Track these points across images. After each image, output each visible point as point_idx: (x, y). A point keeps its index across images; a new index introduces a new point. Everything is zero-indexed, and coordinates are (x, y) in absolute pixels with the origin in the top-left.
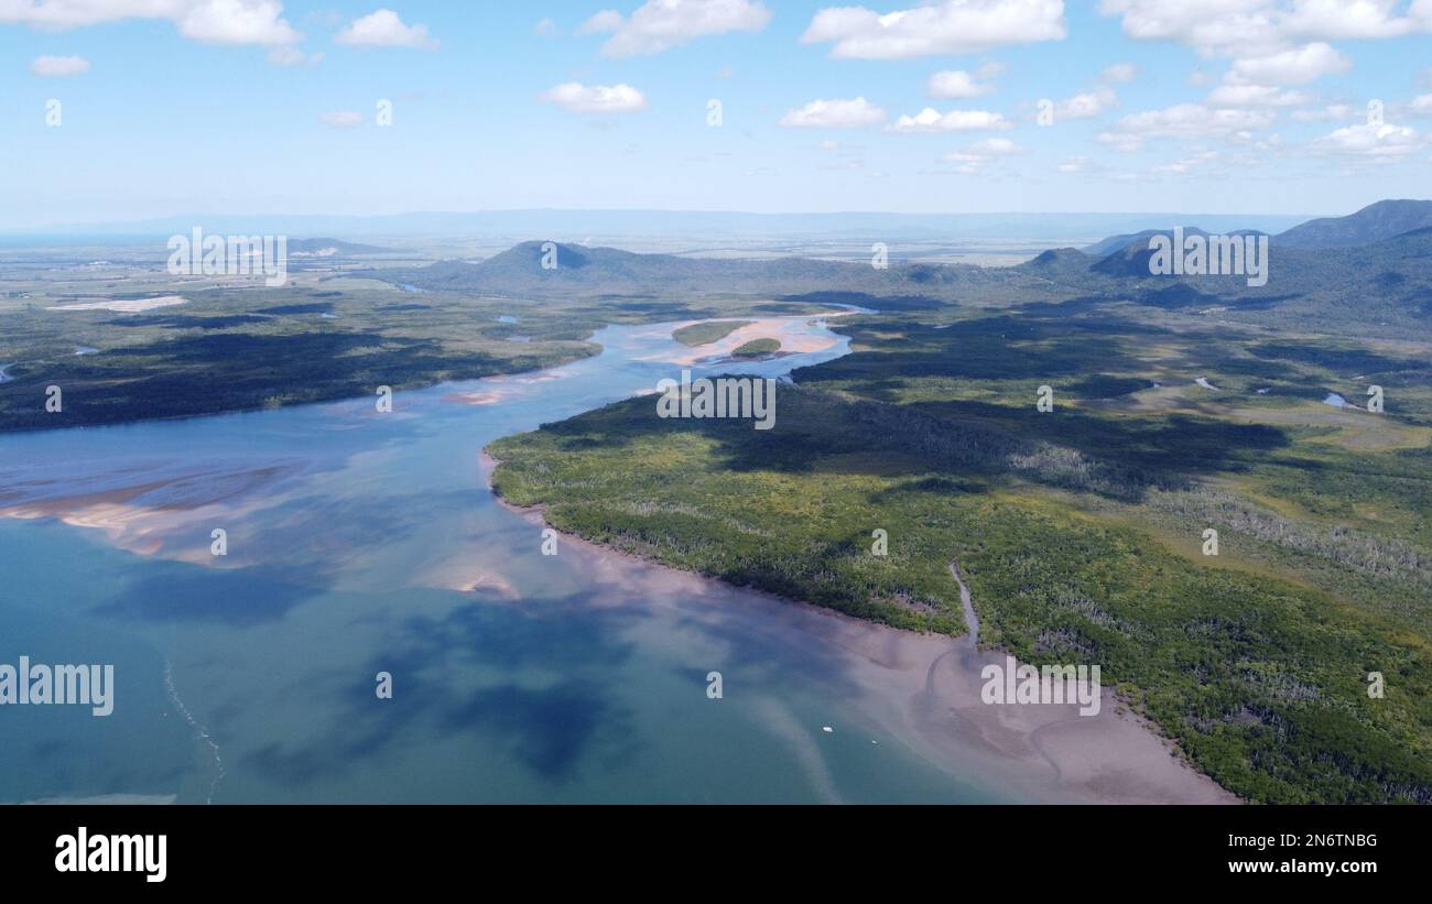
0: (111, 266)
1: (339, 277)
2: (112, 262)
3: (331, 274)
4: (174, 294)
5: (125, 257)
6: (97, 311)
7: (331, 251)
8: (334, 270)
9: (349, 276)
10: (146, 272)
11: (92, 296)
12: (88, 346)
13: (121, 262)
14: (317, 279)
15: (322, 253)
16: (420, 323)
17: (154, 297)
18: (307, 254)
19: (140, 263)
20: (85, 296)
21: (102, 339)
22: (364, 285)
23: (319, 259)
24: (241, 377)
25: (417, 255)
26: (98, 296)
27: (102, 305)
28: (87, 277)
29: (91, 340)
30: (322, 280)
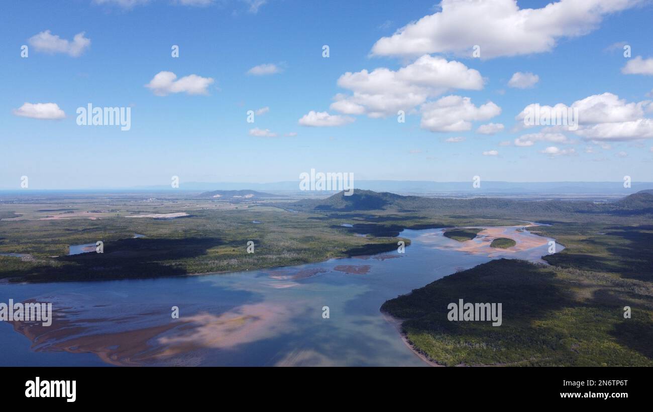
0: (157, 200)
1: (257, 206)
2: (158, 199)
3: (253, 205)
4: (182, 211)
5: (163, 197)
6: (147, 218)
7: (251, 196)
8: (253, 203)
9: (261, 206)
10: (171, 203)
11: (146, 212)
12: (140, 234)
13: (160, 199)
14: (247, 206)
15: (247, 196)
16: (304, 226)
17: (174, 213)
18: (241, 197)
19: (169, 200)
20: (143, 212)
21: (147, 231)
22: (270, 209)
23: (246, 199)
24: (217, 252)
25: (290, 198)
26: (149, 212)
27: (150, 216)
28: (146, 204)
29: (142, 231)
30: (249, 207)
